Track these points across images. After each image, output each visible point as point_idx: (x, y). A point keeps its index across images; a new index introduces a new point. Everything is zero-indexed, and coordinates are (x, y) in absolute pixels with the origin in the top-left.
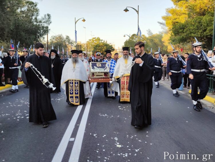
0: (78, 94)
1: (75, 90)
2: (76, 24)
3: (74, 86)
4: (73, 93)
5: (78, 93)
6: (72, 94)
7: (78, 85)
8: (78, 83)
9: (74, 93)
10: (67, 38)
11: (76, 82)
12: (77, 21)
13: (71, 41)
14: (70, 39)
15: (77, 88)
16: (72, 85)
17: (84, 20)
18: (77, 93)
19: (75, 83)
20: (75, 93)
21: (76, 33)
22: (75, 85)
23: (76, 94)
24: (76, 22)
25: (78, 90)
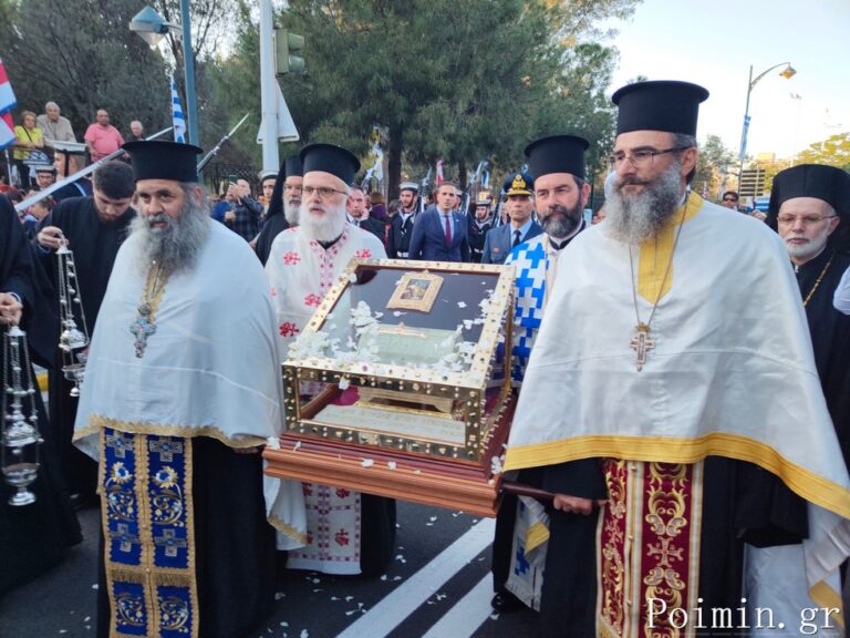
0: (180, 561)
1: (157, 530)
2: (750, 89)
3: (141, 487)
4: (137, 549)
5: (183, 552)
6: (133, 558)
7: (180, 481)
8: (178, 464)
9: (148, 555)
10: (709, 146)
11: (167, 456)
12: (759, 78)
13: (725, 155)
14: (725, 147)
15: (178, 506)
16: (128, 476)
17: (790, 73)
18: (172, 552)
19: (155, 464)
20: (160, 550)
21: (746, 124)
22: (153, 486)
23: (161, 560)
24: (755, 82)
25: (182, 533)
